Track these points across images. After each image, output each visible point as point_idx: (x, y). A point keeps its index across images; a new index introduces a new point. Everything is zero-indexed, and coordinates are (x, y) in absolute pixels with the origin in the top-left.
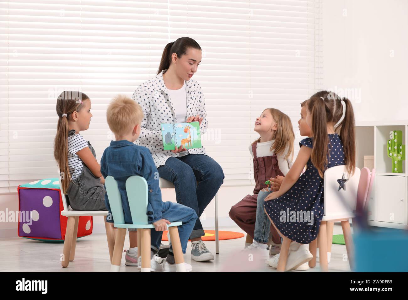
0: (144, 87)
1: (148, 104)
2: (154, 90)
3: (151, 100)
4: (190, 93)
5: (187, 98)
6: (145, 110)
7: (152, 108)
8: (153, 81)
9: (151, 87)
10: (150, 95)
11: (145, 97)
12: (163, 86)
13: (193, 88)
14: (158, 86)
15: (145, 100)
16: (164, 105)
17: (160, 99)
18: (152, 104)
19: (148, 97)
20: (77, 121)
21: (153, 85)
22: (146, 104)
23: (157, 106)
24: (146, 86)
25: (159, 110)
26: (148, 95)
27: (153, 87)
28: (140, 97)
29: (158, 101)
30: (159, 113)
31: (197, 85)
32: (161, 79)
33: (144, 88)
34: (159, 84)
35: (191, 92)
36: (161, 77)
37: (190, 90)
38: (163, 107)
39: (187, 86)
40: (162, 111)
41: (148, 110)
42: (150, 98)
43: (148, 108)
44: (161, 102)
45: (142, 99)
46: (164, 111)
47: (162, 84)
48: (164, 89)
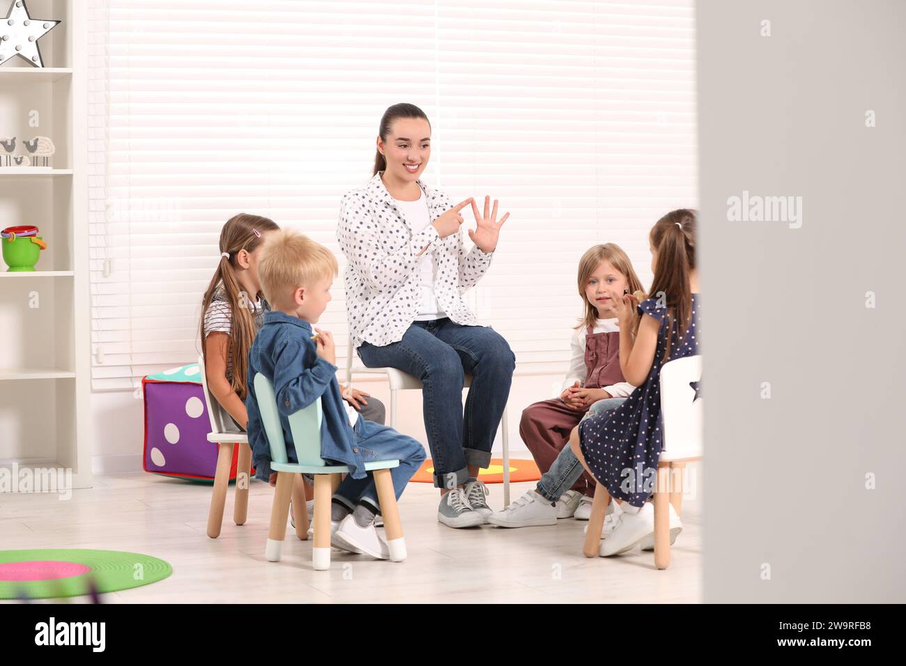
4: (435, 208)
12: (386, 195)
13: (439, 201)
19: (368, 211)
20: (248, 269)
26: (367, 208)
32: (380, 183)
36: (378, 180)
47: (382, 192)
48: (388, 199)
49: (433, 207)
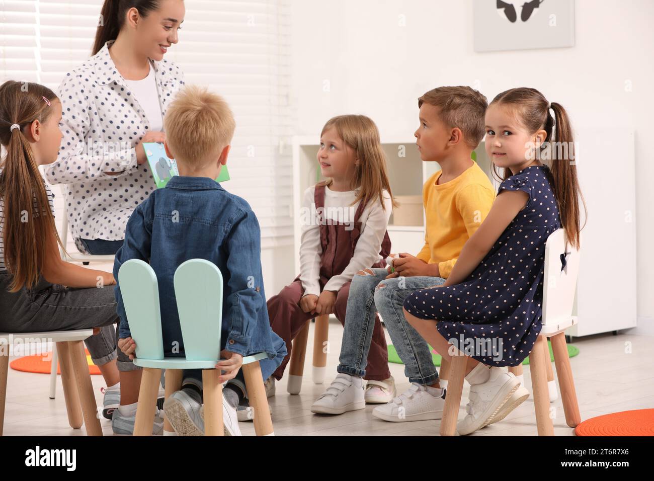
0: (77, 76)
1: (87, 110)
2: (96, 82)
3: (93, 103)
4: (165, 85)
5: (160, 96)
6: (83, 122)
7: (96, 119)
8: (91, 65)
9: (90, 76)
10: (90, 92)
11: (82, 97)
12: (114, 72)
13: (168, 76)
14: (105, 74)
15: (80, 102)
16: (120, 111)
17: (111, 99)
18: (94, 109)
19: (87, 97)
20: (39, 142)
21: (93, 73)
22: (84, 111)
23: (107, 113)
24: (81, 76)
25: (111, 122)
26: (86, 93)
27: (94, 78)
28: (70, 97)
29: (108, 104)
30: (112, 128)
31: (174, 68)
32: (108, 58)
33: (76, 81)
34: (105, 69)
35: (167, 82)
36: (107, 55)
37: (164, 79)
38: (118, 114)
39: (157, 71)
40: (117, 122)
41: (87, 123)
42: (92, 98)
43: (87, 118)
44: (113, 105)
45: (75, 100)
46: (122, 122)
47: (110, 69)
48: (117, 78)
49: (163, 83)
